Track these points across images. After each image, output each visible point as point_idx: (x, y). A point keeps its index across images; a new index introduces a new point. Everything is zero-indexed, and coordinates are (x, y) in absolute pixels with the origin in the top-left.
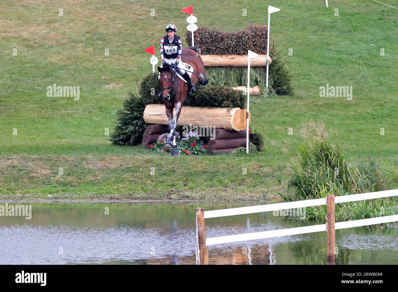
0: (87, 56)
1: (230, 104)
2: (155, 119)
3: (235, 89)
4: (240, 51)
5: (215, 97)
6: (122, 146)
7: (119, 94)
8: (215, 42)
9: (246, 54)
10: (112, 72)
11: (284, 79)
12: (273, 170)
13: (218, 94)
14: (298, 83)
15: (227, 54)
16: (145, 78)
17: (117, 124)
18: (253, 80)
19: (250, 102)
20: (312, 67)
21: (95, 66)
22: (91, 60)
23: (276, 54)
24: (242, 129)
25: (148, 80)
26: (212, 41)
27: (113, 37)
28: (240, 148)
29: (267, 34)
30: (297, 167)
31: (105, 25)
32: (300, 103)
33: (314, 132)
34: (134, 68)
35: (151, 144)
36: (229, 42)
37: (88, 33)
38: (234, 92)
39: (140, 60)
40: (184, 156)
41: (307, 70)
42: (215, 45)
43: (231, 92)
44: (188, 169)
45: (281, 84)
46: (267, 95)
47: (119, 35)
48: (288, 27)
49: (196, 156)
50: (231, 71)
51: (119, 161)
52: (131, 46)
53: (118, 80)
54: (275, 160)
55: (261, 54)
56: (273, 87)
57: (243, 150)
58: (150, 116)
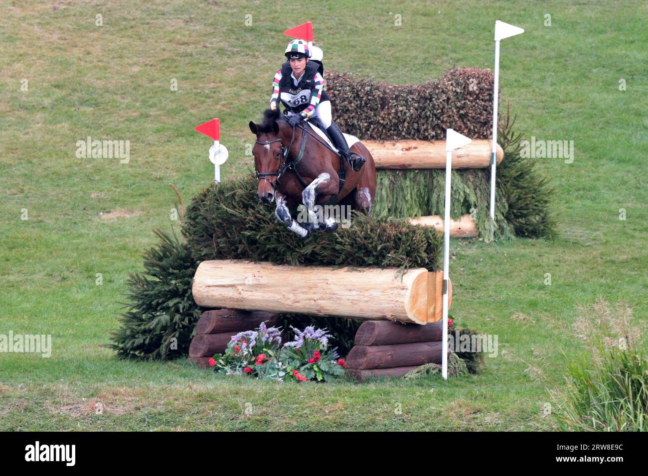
0: (56, 142)
1: (402, 259)
2: (220, 297)
3: (414, 222)
4: (426, 130)
5: (366, 242)
6: (142, 362)
7: (134, 235)
8: (365, 109)
9: (441, 139)
10: (117, 182)
11: (533, 198)
12: (508, 418)
13: (373, 235)
14: (568, 208)
15: (395, 137)
16: (197, 195)
17: (128, 308)
18: (459, 201)
19: (452, 255)
20: (602, 170)
21: (76, 169)
22: (66, 154)
23: (514, 138)
24: (431, 321)
25: (203, 201)
26: (360, 108)
27: (118, 98)
28: (427, 366)
29: (492, 89)
30: (565, 413)
31: (100, 68)
32: (571, 256)
33: (605, 328)
34: (169, 171)
35: (212, 356)
36: (401, 108)
37: (57, 86)
38: (413, 230)
39: (184, 154)
40: (292, 384)
41: (589, 176)
42: (367, 116)
43: (404, 230)
44: (301, 416)
45: (525, 212)
46: (492, 238)
47: (134, 92)
48: (543, 74)
49: (320, 385)
50: (405, 178)
51: (133, 398)
52: (164, 118)
53: (132, 200)
54: (512, 395)
55: (478, 138)
56: (507, 218)
57: (434, 372)
58: (207, 289)
